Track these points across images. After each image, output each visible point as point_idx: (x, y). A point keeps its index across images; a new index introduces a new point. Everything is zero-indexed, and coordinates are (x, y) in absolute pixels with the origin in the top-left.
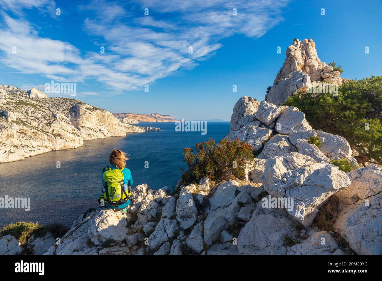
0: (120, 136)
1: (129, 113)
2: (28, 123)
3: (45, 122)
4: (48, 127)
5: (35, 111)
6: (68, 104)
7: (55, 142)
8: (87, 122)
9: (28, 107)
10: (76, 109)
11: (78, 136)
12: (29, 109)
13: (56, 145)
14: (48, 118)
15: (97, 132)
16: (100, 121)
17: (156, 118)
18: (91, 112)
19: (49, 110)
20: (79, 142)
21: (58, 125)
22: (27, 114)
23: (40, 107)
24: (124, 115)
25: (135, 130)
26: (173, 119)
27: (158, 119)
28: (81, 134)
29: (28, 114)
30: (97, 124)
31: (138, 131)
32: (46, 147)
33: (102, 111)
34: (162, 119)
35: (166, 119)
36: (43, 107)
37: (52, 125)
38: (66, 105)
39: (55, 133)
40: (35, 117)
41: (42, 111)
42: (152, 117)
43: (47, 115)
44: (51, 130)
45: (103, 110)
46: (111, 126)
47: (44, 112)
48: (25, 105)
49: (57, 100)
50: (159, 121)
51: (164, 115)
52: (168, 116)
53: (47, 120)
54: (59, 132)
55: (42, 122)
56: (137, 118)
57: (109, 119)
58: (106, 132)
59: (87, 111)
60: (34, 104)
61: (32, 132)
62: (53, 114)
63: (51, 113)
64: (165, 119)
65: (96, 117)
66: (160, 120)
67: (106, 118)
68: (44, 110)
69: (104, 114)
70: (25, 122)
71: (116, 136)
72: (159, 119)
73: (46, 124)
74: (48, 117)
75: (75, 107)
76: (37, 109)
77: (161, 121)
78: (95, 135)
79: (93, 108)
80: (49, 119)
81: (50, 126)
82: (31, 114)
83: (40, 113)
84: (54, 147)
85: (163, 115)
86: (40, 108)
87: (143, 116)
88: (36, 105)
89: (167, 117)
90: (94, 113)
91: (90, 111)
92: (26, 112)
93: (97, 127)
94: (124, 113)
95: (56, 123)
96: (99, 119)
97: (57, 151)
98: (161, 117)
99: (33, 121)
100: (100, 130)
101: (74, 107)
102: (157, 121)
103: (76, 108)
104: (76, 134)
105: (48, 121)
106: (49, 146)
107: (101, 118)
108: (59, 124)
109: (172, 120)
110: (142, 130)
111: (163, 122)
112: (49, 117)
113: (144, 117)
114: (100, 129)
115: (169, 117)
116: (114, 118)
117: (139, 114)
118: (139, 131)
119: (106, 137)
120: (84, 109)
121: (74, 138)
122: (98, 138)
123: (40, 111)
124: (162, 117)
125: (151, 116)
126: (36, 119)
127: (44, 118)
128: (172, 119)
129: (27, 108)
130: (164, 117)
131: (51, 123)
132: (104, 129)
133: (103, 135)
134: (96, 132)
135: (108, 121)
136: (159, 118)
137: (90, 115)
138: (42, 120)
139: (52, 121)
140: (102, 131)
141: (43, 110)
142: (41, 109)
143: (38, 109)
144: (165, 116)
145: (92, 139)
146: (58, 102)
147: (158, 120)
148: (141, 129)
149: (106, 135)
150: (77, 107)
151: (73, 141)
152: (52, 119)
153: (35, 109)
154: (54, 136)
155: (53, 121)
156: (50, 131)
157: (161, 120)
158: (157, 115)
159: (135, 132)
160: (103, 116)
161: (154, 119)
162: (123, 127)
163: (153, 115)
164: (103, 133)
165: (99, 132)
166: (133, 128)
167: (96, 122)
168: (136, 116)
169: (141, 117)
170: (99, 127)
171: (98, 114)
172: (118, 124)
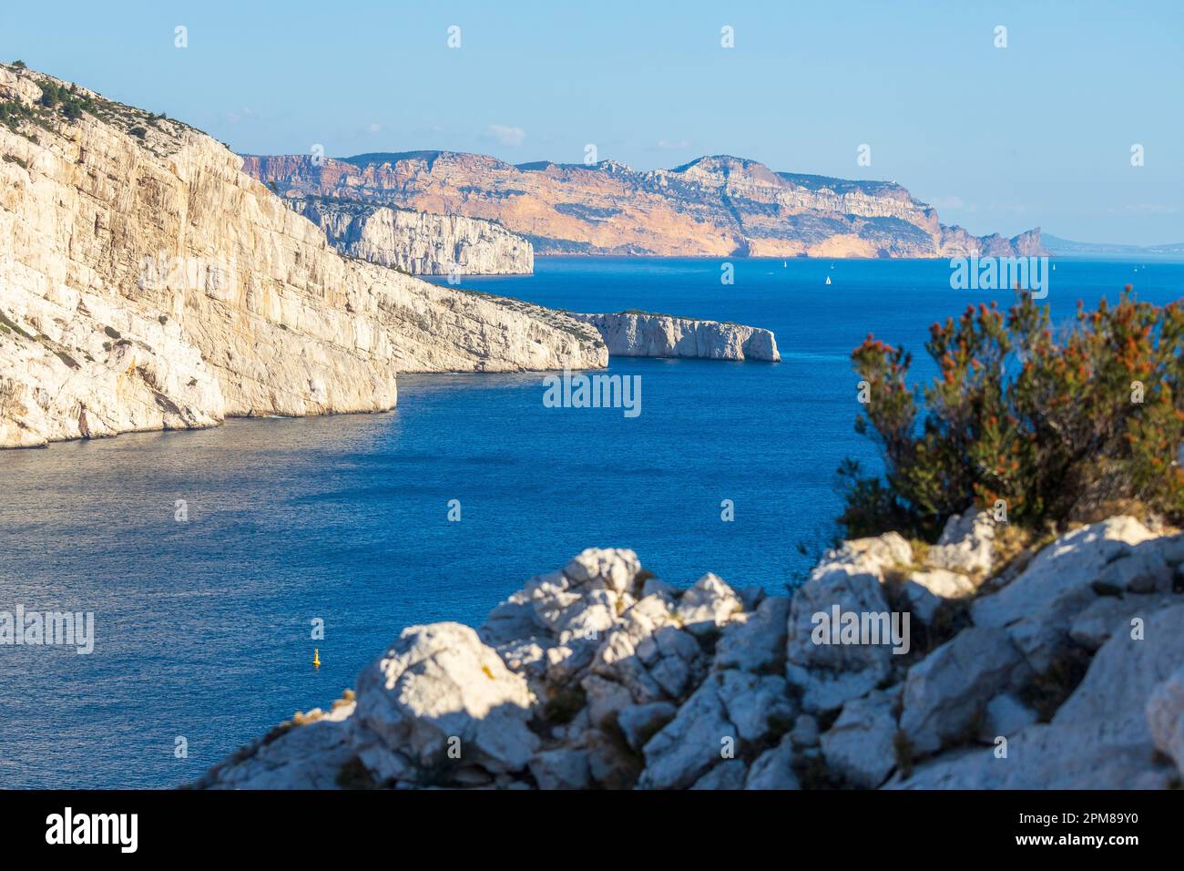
0: (331, 413)
1: (431, 157)
15: (79, 357)
16: (118, 237)
17: (730, 208)
24: (377, 177)
25: (494, 348)
26: (926, 226)
27: (750, 221)
30: (86, 274)
31: (523, 359)
33: (140, 133)
34: (794, 220)
35: (843, 230)
42: (684, 195)
45: (151, 120)
46: (235, 296)
50: (764, 249)
51: (828, 182)
52: (871, 188)
56: (519, 212)
57: (208, 224)
64: (839, 225)
65: (69, 194)
66: (774, 233)
67: (184, 211)
69: (155, 166)
71: (282, 405)
72: (770, 222)
77: (786, 250)
78: (63, 401)
85: (814, 183)
87: (578, 193)
89: (859, 204)
90: (53, 155)
93: (81, 308)
94: (378, 158)
96: (106, 220)
98: (786, 197)
100: (117, 341)
102: (744, 250)
107: (126, 203)
109: (919, 235)
110: (574, 346)
111: (816, 252)
113: (595, 203)
114: (110, 332)
115: (884, 207)
116: (266, 207)
117: (541, 166)
118: (541, 356)
119: (174, 421)
122: (95, 426)
124: (797, 200)
125: (675, 184)
128: (916, 219)
130: (826, 203)
132: (153, 334)
133: (146, 395)
134: (71, 364)
135: (203, 237)
136: (762, 208)
140: (135, 356)
144: (841, 187)
147: (758, 232)
148: (557, 336)
149: (175, 393)
157: (792, 236)
158: (739, 182)
159: (491, 365)
160: (147, 181)
161: (706, 226)
162: (358, 305)
163: (696, 173)
164: (147, 376)
165: (101, 369)
166: (467, 323)
167: (77, 247)
168: (503, 187)
169: (564, 199)
170: (107, 310)
171: (91, 159)
172: (302, 278)
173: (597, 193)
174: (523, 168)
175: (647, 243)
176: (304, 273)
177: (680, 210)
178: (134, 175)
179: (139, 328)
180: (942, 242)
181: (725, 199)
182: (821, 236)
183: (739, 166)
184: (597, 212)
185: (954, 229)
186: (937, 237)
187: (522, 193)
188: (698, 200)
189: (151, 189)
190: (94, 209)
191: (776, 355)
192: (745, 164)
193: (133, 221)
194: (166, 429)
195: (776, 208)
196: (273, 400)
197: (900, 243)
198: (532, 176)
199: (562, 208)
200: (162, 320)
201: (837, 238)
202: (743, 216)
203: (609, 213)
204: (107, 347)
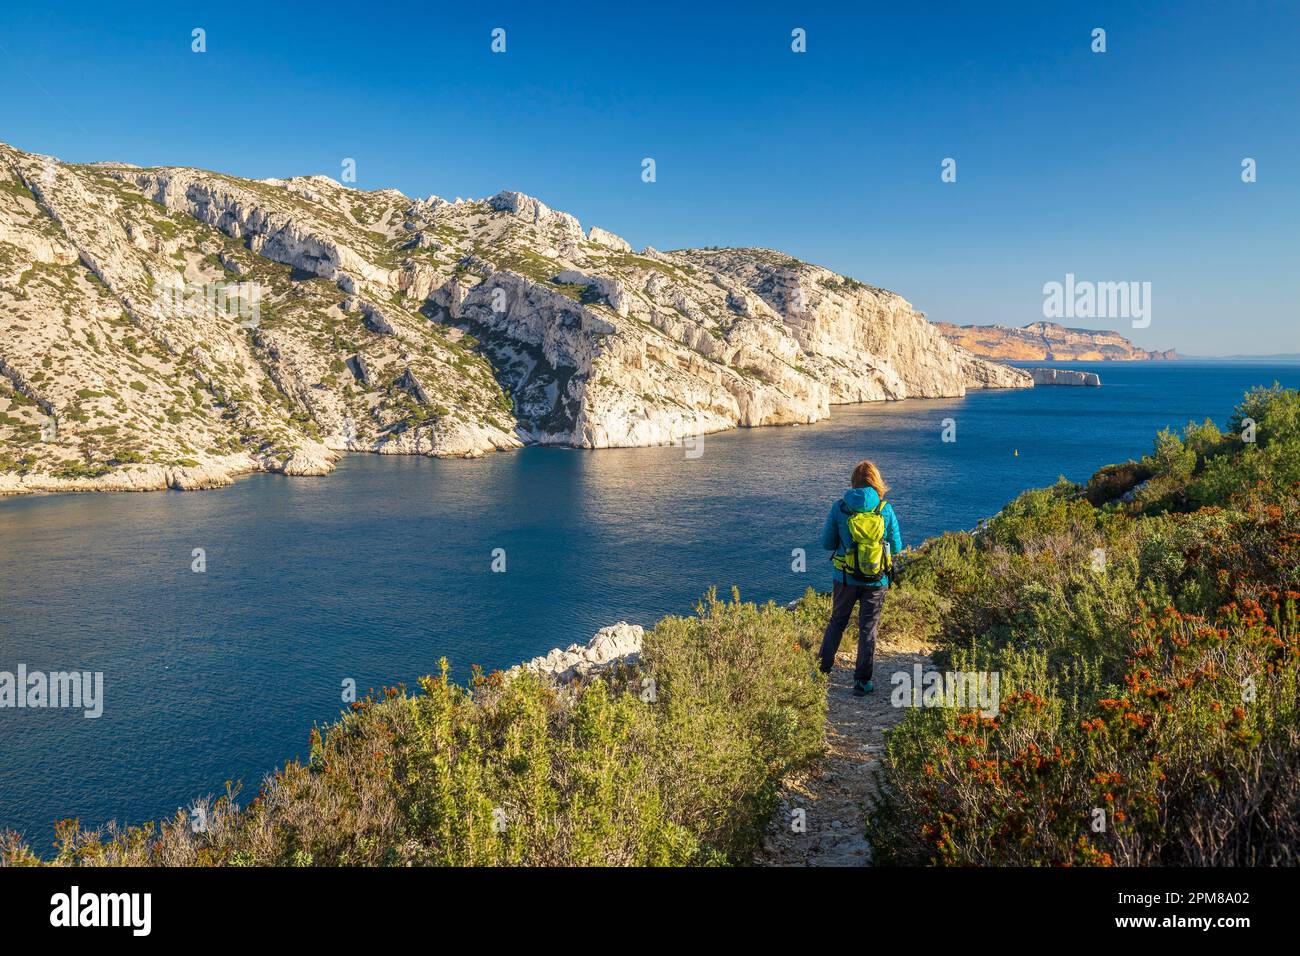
2: (657, 328)
3: (709, 323)
4: (720, 343)
5: (672, 287)
6: (751, 268)
7: (747, 397)
8: (825, 335)
9: (651, 272)
10: (782, 286)
11: (816, 379)
12: (656, 281)
13: (752, 407)
14: (716, 312)
15: (859, 374)
16: (870, 332)
17: (1045, 341)
18: (838, 299)
19: (715, 281)
20: (817, 402)
21: (752, 336)
22: (651, 297)
23: (686, 272)
26: (1126, 348)
27: (1053, 347)
28: (824, 375)
29: (653, 296)
30: (860, 345)
31: (1002, 384)
32: (720, 411)
33: (877, 295)
34: (1072, 346)
35: (1092, 350)
36: (695, 272)
37: (734, 335)
38: (745, 274)
39: (742, 364)
40: (675, 309)
41: (696, 287)
42: (1027, 337)
43: (713, 301)
44: (731, 352)
45: (880, 291)
46: (909, 355)
47: (701, 289)
48: (640, 265)
49: (710, 259)
50: (1059, 357)
51: (1086, 331)
52: (1104, 333)
53: (715, 318)
54: (757, 362)
55: (700, 323)
57: (900, 328)
58: (892, 378)
59: (825, 292)
60: (664, 262)
61: (678, 357)
62: (730, 296)
63: (724, 294)
64: (1091, 347)
65: (854, 316)
66: (1064, 351)
67: (892, 323)
68: (701, 285)
69: (883, 307)
70: (647, 323)
71: (925, 394)
72: (1061, 347)
73: (713, 330)
74: (716, 308)
75: (780, 278)
76: (679, 282)
77: (1069, 358)
78: (854, 389)
79: (843, 280)
80: (720, 313)
81: (725, 339)
82: (663, 296)
83: (690, 295)
84: (744, 413)
85: (1080, 331)
86: (685, 276)
88: (671, 266)
89: (1099, 340)
90: (849, 302)
91: (835, 291)
92: (645, 291)
93: (858, 357)
95: (746, 328)
96: (866, 326)
97: (756, 427)
98: (1068, 337)
99: (670, 320)
100: (871, 369)
101: (776, 280)
102: (1050, 357)
103: (782, 282)
104: (808, 373)
105: (718, 322)
106: (730, 408)
107: (873, 320)
108: (754, 333)
109: (1125, 352)
110: (1021, 379)
111: (1079, 359)
112: (719, 306)
114: (868, 365)
115: (1109, 341)
116: (920, 323)
117: (971, 327)
118: (1009, 383)
119: (889, 398)
120: (815, 286)
121: (803, 384)
122: (864, 398)
123: (687, 285)
124: (1074, 338)
125: (1024, 333)
126: (680, 316)
127: (705, 309)
128: (1123, 345)
129: (647, 277)
130: (1085, 339)
131: (731, 329)
132: (882, 366)
133: (880, 388)
134: (856, 376)
135: (898, 333)
136: (1059, 342)
137: (837, 308)
138: (700, 316)
139: (730, 321)
140: (877, 374)
141: (696, 282)
142: (691, 280)
143: (682, 279)
144: (1092, 333)
145: (844, 401)
146: (713, 265)
147: (1056, 350)
148: (1015, 375)
149: (891, 387)
150: (785, 280)
151: (799, 398)
152: (729, 316)
153: (673, 280)
154: (742, 375)
155: (735, 321)
156: (728, 357)
157: (1071, 352)
158: (1049, 331)
159: (990, 385)
160: (880, 312)
161: (1036, 349)
162: (952, 358)
163: (1032, 328)
164: (880, 381)
165: (866, 378)
166: (981, 370)
167: (857, 335)
168: (955, 335)
169: (980, 339)
170: (867, 357)
171: (862, 303)
172: (932, 348)
173: (991, 337)
174: (963, 327)
175: (1012, 355)
176: (933, 346)
177: (1026, 343)
178: (876, 310)
179: (880, 365)
180: (1134, 354)
181: (1044, 338)
182: (1083, 352)
183: (1050, 326)
184: (992, 344)
185: (1139, 349)
186: (1131, 353)
187: (962, 337)
188: (1033, 338)
189: (882, 315)
190: (862, 321)
191: (1099, 383)
192: (1052, 325)
193: (875, 327)
194: (887, 400)
195: (1064, 342)
196: (922, 391)
197: (1116, 354)
198: (967, 330)
199: (979, 343)
200: (885, 362)
201: (1089, 353)
202: (1051, 345)
203: (997, 344)
204: (867, 370)
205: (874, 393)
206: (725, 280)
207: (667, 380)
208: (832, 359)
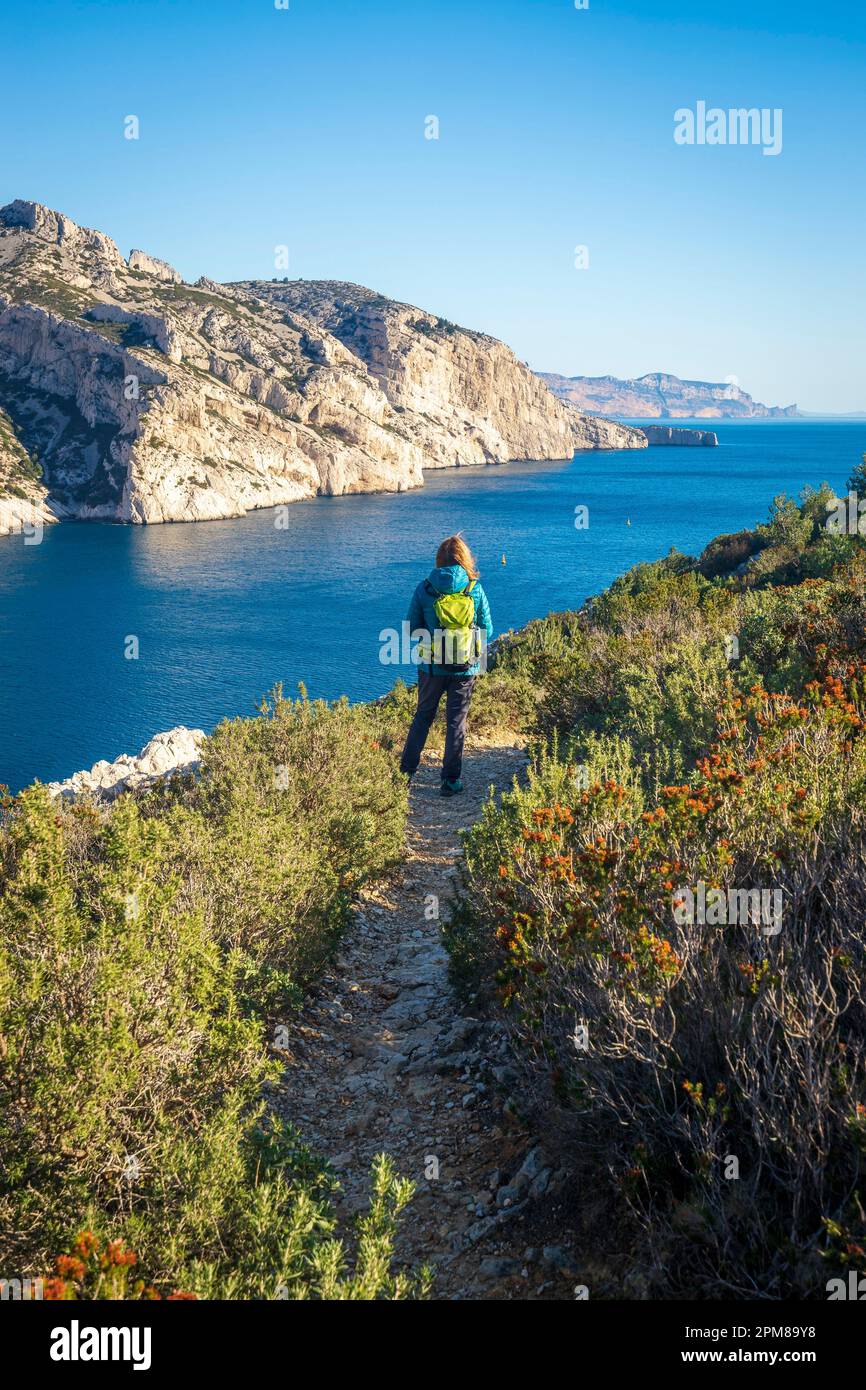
2: (218, 377)
3: (281, 372)
4: (294, 396)
5: (234, 327)
6: (328, 306)
7: (327, 461)
8: (417, 388)
9: (208, 309)
10: (366, 327)
11: (407, 439)
12: (214, 320)
13: (333, 472)
14: (288, 359)
15: (455, 433)
16: (468, 384)
17: (661, 395)
18: (431, 343)
19: (287, 321)
20: (409, 466)
21: (332, 387)
22: (209, 339)
23: (250, 309)
26: (747, 404)
27: (669, 401)
28: (416, 434)
29: (211, 338)
30: (456, 399)
31: (613, 443)
32: (296, 477)
33: (475, 340)
34: (689, 401)
35: (710, 405)
36: (261, 310)
37: (309, 387)
38: (321, 313)
39: (322, 420)
40: (239, 354)
41: (263, 327)
42: (641, 391)
43: (284, 345)
44: (308, 407)
45: (479, 335)
46: (511, 411)
47: (269, 330)
48: (194, 300)
49: (279, 293)
50: (675, 414)
51: (704, 384)
52: (722, 387)
53: (287, 366)
54: (338, 419)
55: (269, 372)
57: (501, 379)
58: (492, 437)
59: (416, 335)
60: (224, 296)
61: (245, 413)
62: (304, 340)
63: (297, 336)
64: (710, 402)
65: (449, 365)
66: (680, 407)
67: (492, 374)
68: (269, 325)
69: (482, 353)
70: (205, 371)
72: (678, 402)
73: (286, 380)
74: (289, 354)
75: (363, 318)
76: (243, 321)
77: (686, 414)
78: (450, 450)
79: (436, 322)
80: (294, 360)
81: (301, 392)
82: (224, 338)
83: (256, 337)
84: (324, 480)
85: (698, 384)
86: (249, 315)
87: (596, 390)
88: (232, 301)
89: (717, 394)
90: (444, 349)
91: (428, 336)
92: (202, 332)
93: (455, 414)
95: (325, 378)
96: (464, 376)
97: (338, 496)
98: (685, 391)
99: (233, 367)
100: (470, 428)
101: (358, 321)
102: (666, 414)
103: (365, 323)
104: (398, 432)
105: (290, 371)
106: (308, 473)
107: (471, 369)
108: (334, 384)
109: (744, 408)
110: (635, 438)
111: (697, 415)
112: (292, 351)
114: (466, 423)
118: (621, 443)
119: (491, 461)
120: (404, 329)
121: (393, 445)
122: (462, 462)
123: (253, 325)
124: (692, 392)
125: (638, 385)
126: (245, 363)
127: (275, 355)
128: (742, 400)
129: (203, 315)
130: (703, 394)
131: (306, 379)
132: (481, 424)
133: (480, 449)
134: (453, 435)
135: (500, 384)
136: (675, 396)
137: (430, 355)
138: (270, 363)
139: (305, 369)
140: (477, 433)
141: (263, 322)
142: (257, 319)
143: (247, 319)
144: (711, 386)
145: (439, 465)
146: (283, 300)
147: (673, 406)
148: (628, 434)
149: (491, 449)
150: (369, 320)
151: (388, 461)
152: (304, 364)
153: (235, 319)
154: (321, 435)
155: (310, 370)
156: (304, 413)
157: (688, 408)
158: (665, 385)
159: (601, 445)
160: (479, 361)
161: (651, 404)
162: (559, 415)
163: (647, 380)
164: (480, 441)
165: (464, 438)
166: (591, 428)
167: (453, 387)
168: (563, 388)
169: (590, 393)
170: (465, 414)
171: (459, 350)
172: (538, 403)
173: (603, 391)
174: (572, 379)
175: (625, 411)
176: (538, 401)
177: (640, 397)
178: (474, 358)
179: (479, 423)
180: (753, 410)
181: (659, 392)
182: (700, 408)
183: (666, 378)
184: (603, 399)
185: (759, 404)
186: (751, 408)
187: (571, 390)
188: (648, 392)
189: (481, 364)
190: (459, 372)
191: (717, 443)
192: (668, 376)
193: (474, 377)
194: (488, 464)
195: (681, 396)
196: (526, 452)
197: (735, 411)
198: (576, 383)
199: (588, 397)
200: (485, 419)
201: (708, 409)
202: (667, 400)
203: (609, 399)
204: (465, 429)
205: (473, 456)
206: (298, 319)
207: (233, 440)
208: (425, 415)
